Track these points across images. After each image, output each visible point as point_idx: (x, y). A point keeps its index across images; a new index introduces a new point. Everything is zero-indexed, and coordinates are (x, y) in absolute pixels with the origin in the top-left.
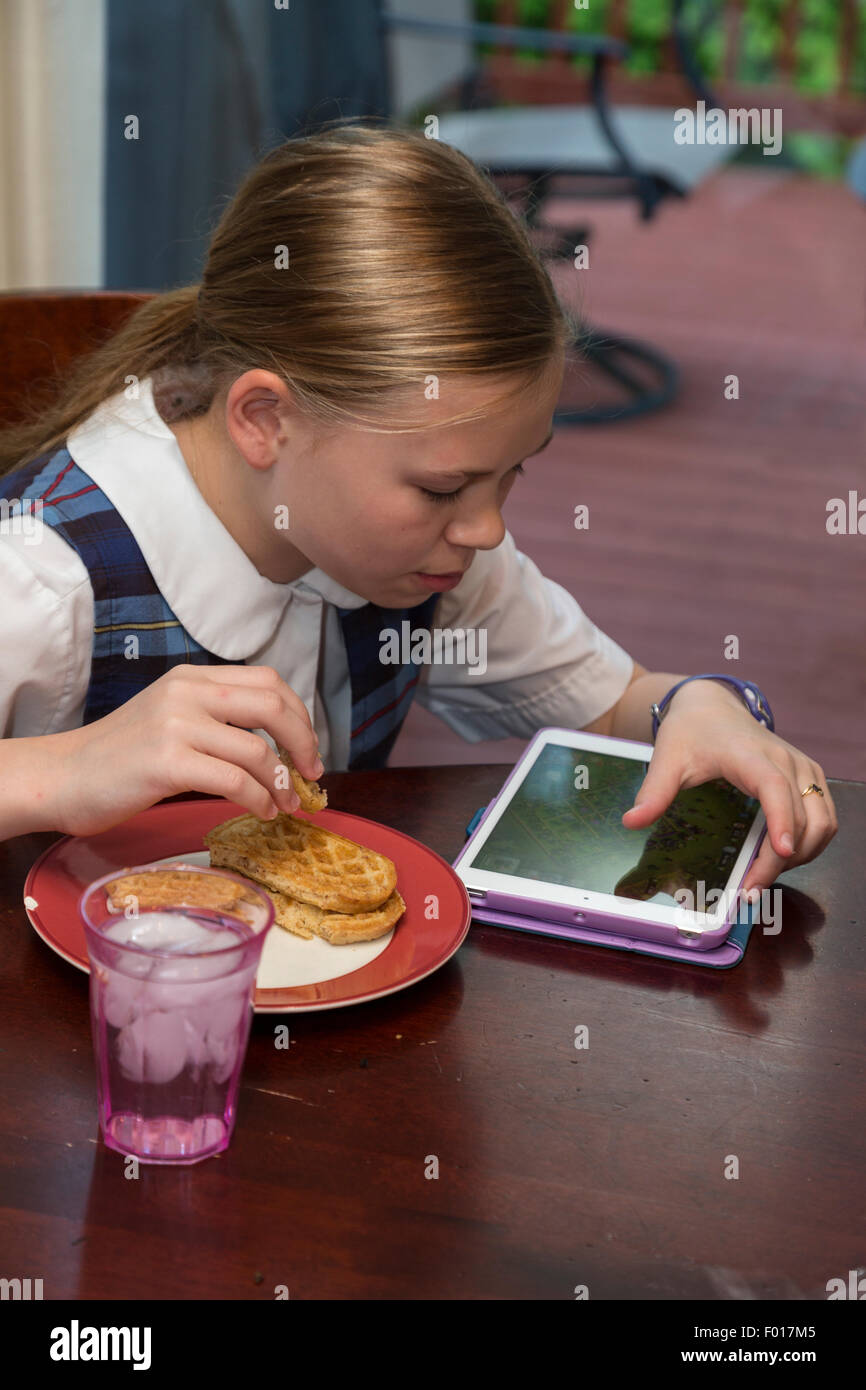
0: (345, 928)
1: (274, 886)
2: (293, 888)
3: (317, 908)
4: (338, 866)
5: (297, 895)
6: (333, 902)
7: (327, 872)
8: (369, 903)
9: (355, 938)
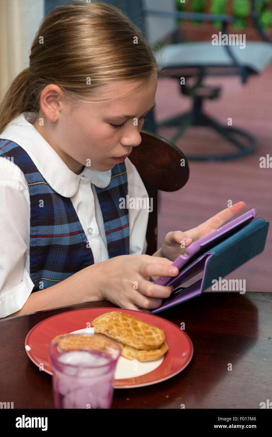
0: (146, 356)
1: (119, 340)
2: (126, 341)
3: (135, 348)
4: (142, 332)
5: (127, 343)
6: (141, 346)
7: (138, 335)
8: (155, 346)
9: (150, 359)
